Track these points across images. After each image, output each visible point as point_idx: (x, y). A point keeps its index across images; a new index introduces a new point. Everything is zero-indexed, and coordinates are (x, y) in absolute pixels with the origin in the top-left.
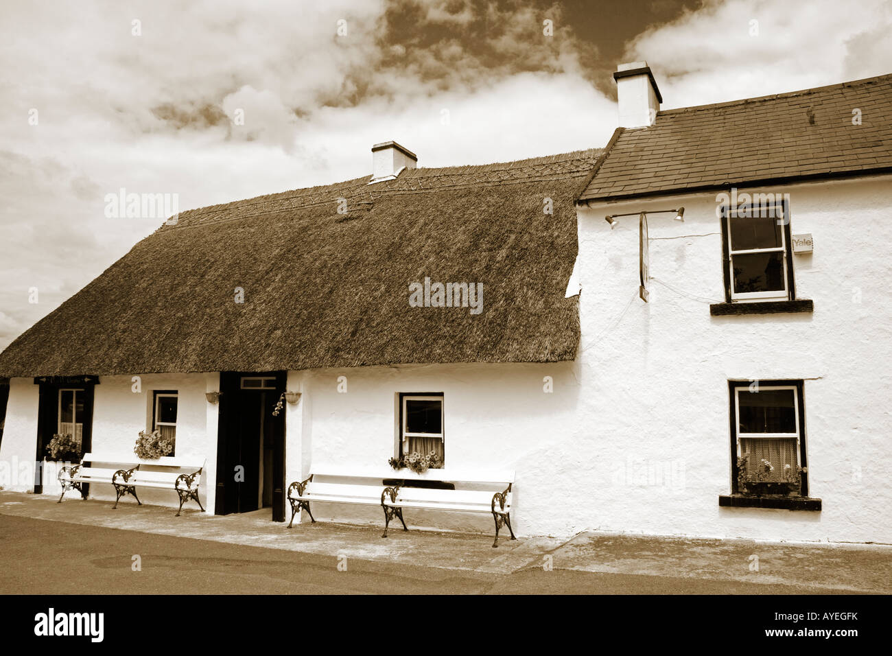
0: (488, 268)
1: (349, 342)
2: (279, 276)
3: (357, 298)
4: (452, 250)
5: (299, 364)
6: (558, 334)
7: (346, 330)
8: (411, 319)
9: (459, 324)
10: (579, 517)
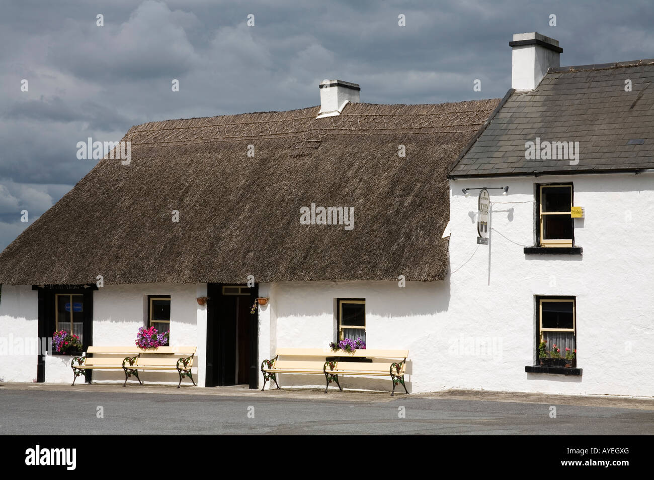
0: (398, 212)
1: (302, 263)
2: (248, 207)
3: (307, 229)
4: (376, 194)
5: (268, 278)
6: (433, 263)
7: (300, 254)
8: (343, 248)
9: (374, 254)
10: (448, 380)
